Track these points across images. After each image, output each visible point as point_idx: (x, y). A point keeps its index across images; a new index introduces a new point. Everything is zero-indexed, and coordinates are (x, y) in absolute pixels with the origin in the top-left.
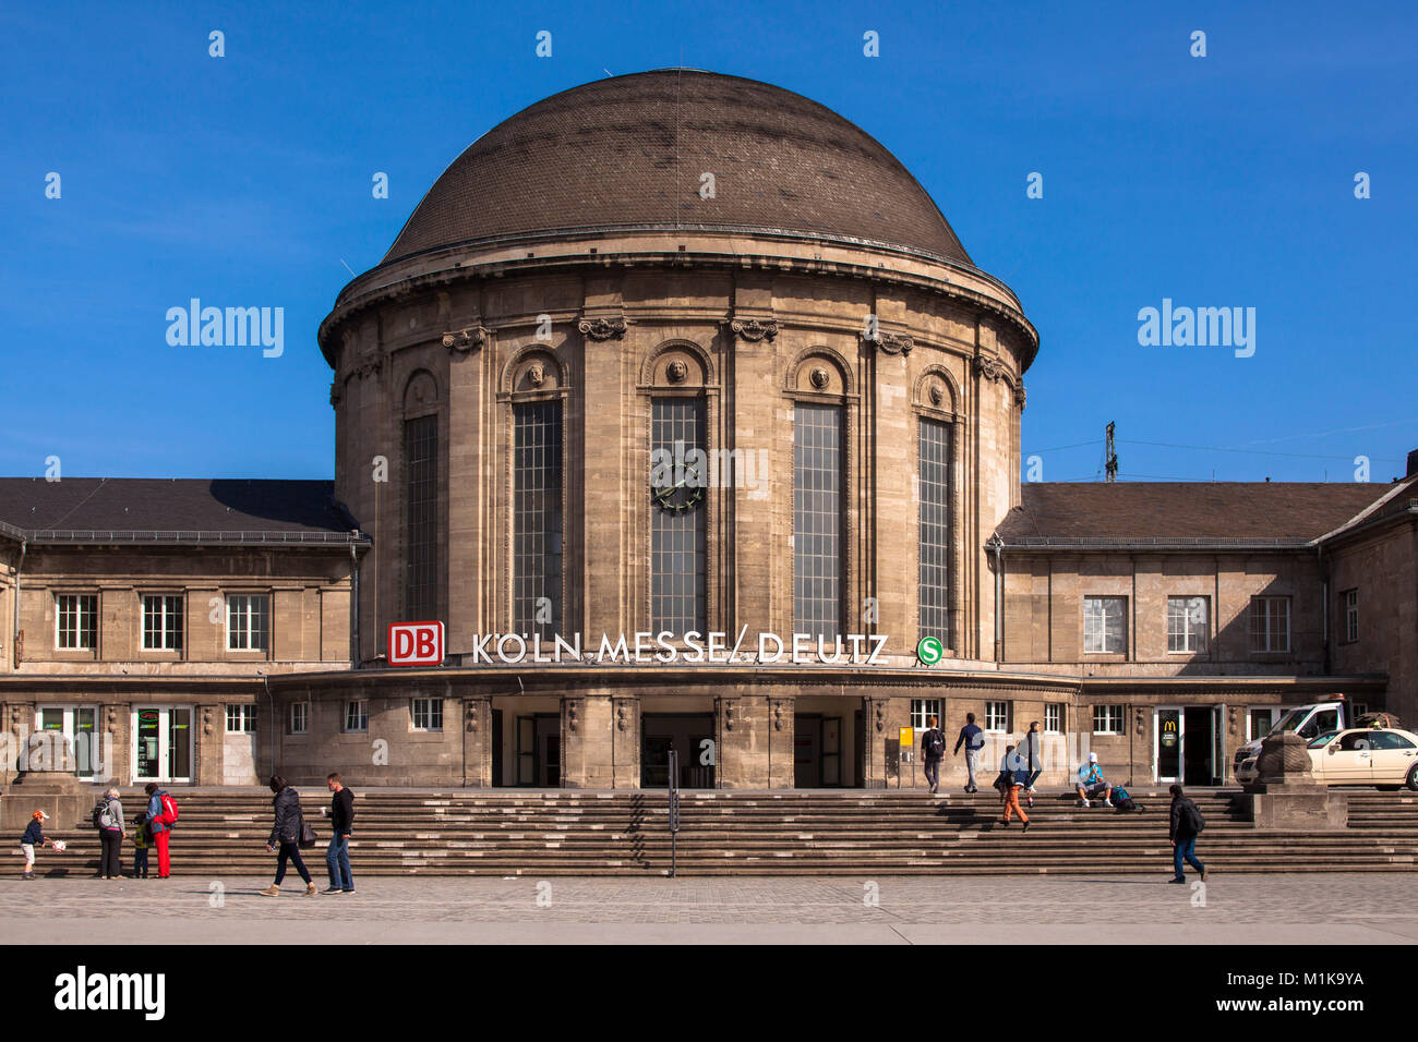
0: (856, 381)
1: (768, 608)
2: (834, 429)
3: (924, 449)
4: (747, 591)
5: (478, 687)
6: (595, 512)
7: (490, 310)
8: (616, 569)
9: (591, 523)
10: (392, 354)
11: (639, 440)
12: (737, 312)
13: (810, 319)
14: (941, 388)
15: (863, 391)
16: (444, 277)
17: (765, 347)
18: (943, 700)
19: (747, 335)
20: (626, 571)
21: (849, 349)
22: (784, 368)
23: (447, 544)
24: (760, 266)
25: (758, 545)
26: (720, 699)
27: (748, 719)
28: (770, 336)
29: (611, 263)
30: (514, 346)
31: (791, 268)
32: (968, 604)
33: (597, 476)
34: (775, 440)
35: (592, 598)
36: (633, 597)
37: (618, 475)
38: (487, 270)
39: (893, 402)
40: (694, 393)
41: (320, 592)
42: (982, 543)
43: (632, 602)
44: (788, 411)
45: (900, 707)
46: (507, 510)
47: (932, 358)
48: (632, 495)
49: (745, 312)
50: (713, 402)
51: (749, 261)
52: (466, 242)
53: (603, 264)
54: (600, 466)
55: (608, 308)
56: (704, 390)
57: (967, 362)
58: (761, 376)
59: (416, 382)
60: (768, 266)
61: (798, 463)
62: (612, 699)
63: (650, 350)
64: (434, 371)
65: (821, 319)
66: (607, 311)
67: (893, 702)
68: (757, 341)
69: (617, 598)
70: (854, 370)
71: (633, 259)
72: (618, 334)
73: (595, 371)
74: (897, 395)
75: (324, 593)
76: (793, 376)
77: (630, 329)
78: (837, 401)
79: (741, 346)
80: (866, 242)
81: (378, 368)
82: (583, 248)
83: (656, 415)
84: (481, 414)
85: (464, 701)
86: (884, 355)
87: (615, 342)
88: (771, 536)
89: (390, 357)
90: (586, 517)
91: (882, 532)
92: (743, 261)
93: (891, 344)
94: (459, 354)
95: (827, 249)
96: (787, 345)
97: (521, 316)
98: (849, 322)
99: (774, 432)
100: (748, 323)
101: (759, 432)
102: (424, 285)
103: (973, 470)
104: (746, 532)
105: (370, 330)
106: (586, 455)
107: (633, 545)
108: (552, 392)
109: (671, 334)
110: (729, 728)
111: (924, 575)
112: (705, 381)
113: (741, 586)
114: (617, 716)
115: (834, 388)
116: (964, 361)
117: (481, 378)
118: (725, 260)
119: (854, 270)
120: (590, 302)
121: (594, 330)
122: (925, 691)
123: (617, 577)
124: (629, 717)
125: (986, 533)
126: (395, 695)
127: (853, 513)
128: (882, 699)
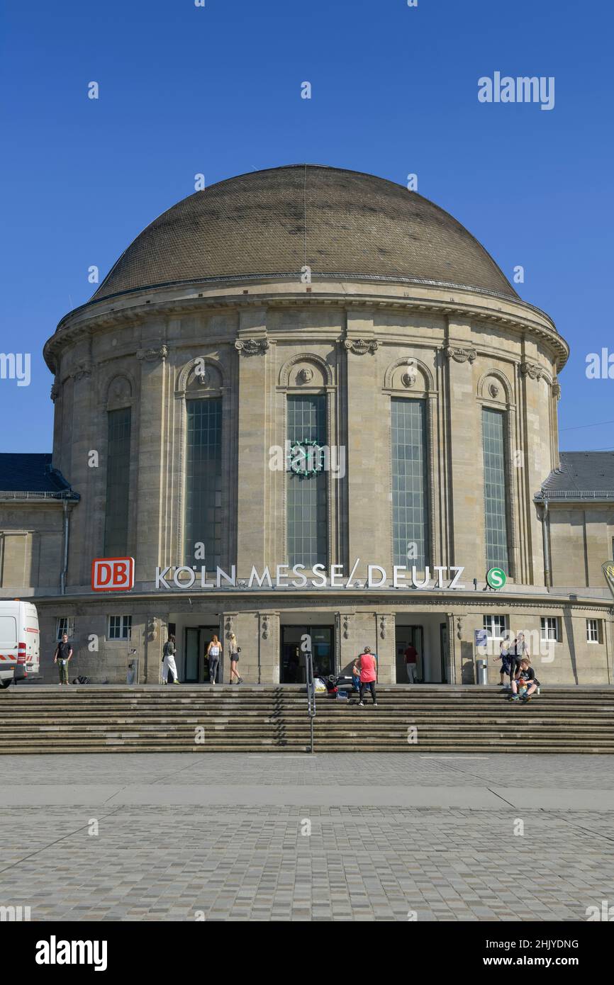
0: (435, 382)
1: (373, 546)
2: (419, 415)
3: (486, 431)
4: (358, 534)
5: (158, 607)
6: (246, 476)
7: (171, 333)
8: (262, 518)
9: (243, 485)
10: (99, 364)
11: (278, 424)
12: (348, 334)
13: (401, 338)
14: (498, 385)
15: (440, 388)
16: (138, 311)
17: (369, 358)
18: (508, 615)
19: (356, 350)
20: (269, 520)
21: (431, 359)
22: (384, 372)
23: (136, 500)
24: (365, 301)
25: (366, 501)
26: (339, 615)
27: (360, 630)
28: (372, 351)
29: (259, 301)
30: (186, 358)
31: (387, 303)
32: (523, 543)
33: (247, 450)
34: (378, 424)
35: (243, 539)
36: (274, 539)
37: (263, 449)
38: (170, 306)
39: (463, 396)
40: (316, 392)
41: (39, 536)
42: (532, 499)
44: (387, 404)
45: (475, 621)
46: (181, 475)
47: (492, 365)
49: (354, 334)
50: (331, 398)
51: (357, 298)
52: (154, 286)
53: (253, 301)
54: (249, 443)
55: (256, 332)
56: (325, 389)
57: (516, 367)
59: (116, 383)
60: (370, 301)
61: (394, 441)
62: (258, 615)
63: (286, 361)
64: (130, 376)
65: (409, 338)
66: (255, 335)
67: (469, 616)
68: (363, 354)
69: (262, 540)
70: (434, 374)
71: (274, 298)
72: (263, 350)
73: (246, 376)
74: (466, 390)
75: (42, 536)
76: (389, 378)
77: (272, 347)
78: (421, 396)
79: (351, 357)
80: (440, 284)
81: (88, 374)
82: (238, 291)
83: (290, 407)
84: (163, 406)
86: (455, 362)
87: (261, 355)
88: (375, 493)
89: (97, 366)
90: (240, 480)
91: (456, 489)
92: (353, 298)
93: (460, 354)
94: (148, 365)
95: (413, 289)
96: (385, 357)
97: (193, 337)
98: (430, 339)
99: (376, 419)
100: (357, 341)
101: (365, 418)
102: (123, 316)
103: (523, 444)
104: (357, 491)
105: (83, 348)
106: (240, 436)
107: (274, 501)
108: (214, 391)
109: (302, 349)
110: (346, 636)
111: (489, 521)
112: (326, 382)
114: (263, 628)
115: (419, 386)
116: (514, 367)
117: (164, 381)
118: (339, 298)
119: (434, 304)
120: (242, 329)
121: (246, 347)
122: (493, 609)
123: (262, 524)
124: (272, 629)
125: (534, 491)
126: (95, 612)
127: (435, 476)
128: (461, 615)
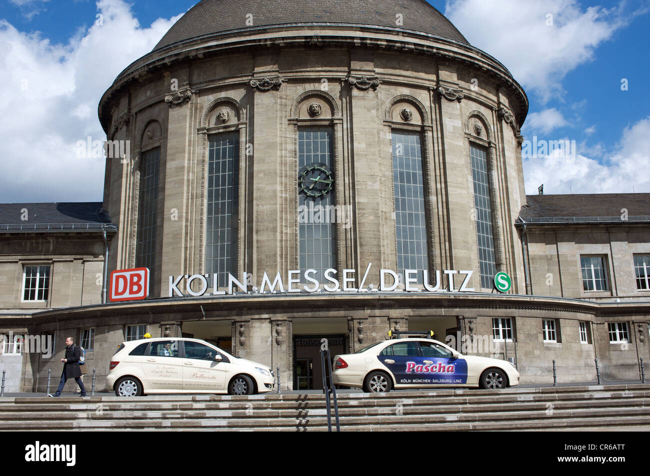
0: (430, 117)
1: (380, 260)
2: (417, 146)
4: (365, 248)
5: (172, 315)
6: (260, 198)
7: (195, 79)
8: (275, 235)
9: (258, 205)
10: (136, 114)
11: (290, 152)
12: (352, 73)
13: (399, 78)
14: (480, 124)
15: (434, 122)
16: (166, 61)
17: (371, 93)
18: (514, 318)
19: (359, 86)
20: (282, 237)
21: (424, 98)
22: (384, 107)
23: (162, 226)
24: (366, 44)
25: (372, 218)
26: (352, 319)
27: (374, 334)
28: (374, 87)
29: (271, 44)
30: (208, 100)
31: (386, 46)
32: (508, 260)
33: (261, 175)
34: (380, 151)
35: (258, 255)
36: (286, 255)
37: (276, 174)
38: (194, 53)
39: (453, 129)
40: (327, 123)
41: (83, 263)
42: (513, 223)
43: (286, 258)
44: (388, 134)
45: (485, 324)
46: (202, 201)
47: (474, 107)
48: (285, 187)
49: (357, 73)
50: (338, 128)
51: (359, 41)
52: (181, 41)
53: (266, 45)
54: (264, 168)
55: (269, 72)
56: (332, 120)
57: (494, 112)
58: (369, 110)
59: (150, 128)
60: (371, 44)
61: (395, 167)
62: (271, 322)
63: (296, 96)
64: (160, 120)
65: (406, 79)
66: (268, 74)
67: (479, 319)
68: (365, 89)
69: (275, 255)
70: (428, 110)
71: (285, 41)
72: (276, 87)
73: (260, 110)
74: (456, 125)
75: (86, 263)
76: (390, 112)
77: (283, 85)
78: (419, 129)
79: (355, 92)
80: (430, 35)
81: (127, 123)
83: (301, 137)
84: (187, 141)
85: (161, 326)
86: (446, 101)
87: (275, 92)
88: (380, 211)
89: (135, 116)
90: (255, 202)
91: (453, 210)
92: (355, 41)
93: (450, 94)
94: (175, 106)
96: (386, 94)
97: (213, 81)
98: (423, 81)
99: (379, 146)
100: (359, 78)
101: (369, 145)
102: (154, 67)
103: (503, 176)
104: (363, 209)
105: (124, 102)
106: (255, 162)
107: (286, 220)
108: (233, 126)
109: (310, 87)
110: (360, 341)
111: (480, 241)
112: (333, 114)
113: (361, 245)
114: (275, 334)
115: (416, 120)
116: (492, 111)
117: (188, 120)
118: (344, 41)
119: (425, 49)
120: (257, 70)
121: (260, 85)
122: (501, 312)
123: (275, 240)
124: (284, 334)
125: (515, 216)
126: (113, 322)
127: (433, 198)
128: (472, 318)
